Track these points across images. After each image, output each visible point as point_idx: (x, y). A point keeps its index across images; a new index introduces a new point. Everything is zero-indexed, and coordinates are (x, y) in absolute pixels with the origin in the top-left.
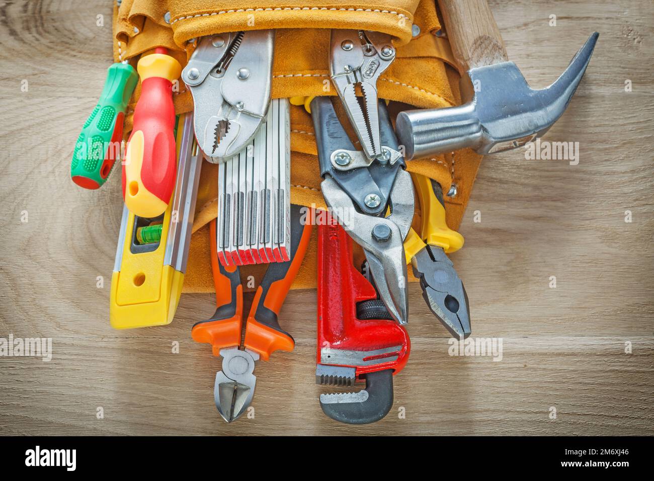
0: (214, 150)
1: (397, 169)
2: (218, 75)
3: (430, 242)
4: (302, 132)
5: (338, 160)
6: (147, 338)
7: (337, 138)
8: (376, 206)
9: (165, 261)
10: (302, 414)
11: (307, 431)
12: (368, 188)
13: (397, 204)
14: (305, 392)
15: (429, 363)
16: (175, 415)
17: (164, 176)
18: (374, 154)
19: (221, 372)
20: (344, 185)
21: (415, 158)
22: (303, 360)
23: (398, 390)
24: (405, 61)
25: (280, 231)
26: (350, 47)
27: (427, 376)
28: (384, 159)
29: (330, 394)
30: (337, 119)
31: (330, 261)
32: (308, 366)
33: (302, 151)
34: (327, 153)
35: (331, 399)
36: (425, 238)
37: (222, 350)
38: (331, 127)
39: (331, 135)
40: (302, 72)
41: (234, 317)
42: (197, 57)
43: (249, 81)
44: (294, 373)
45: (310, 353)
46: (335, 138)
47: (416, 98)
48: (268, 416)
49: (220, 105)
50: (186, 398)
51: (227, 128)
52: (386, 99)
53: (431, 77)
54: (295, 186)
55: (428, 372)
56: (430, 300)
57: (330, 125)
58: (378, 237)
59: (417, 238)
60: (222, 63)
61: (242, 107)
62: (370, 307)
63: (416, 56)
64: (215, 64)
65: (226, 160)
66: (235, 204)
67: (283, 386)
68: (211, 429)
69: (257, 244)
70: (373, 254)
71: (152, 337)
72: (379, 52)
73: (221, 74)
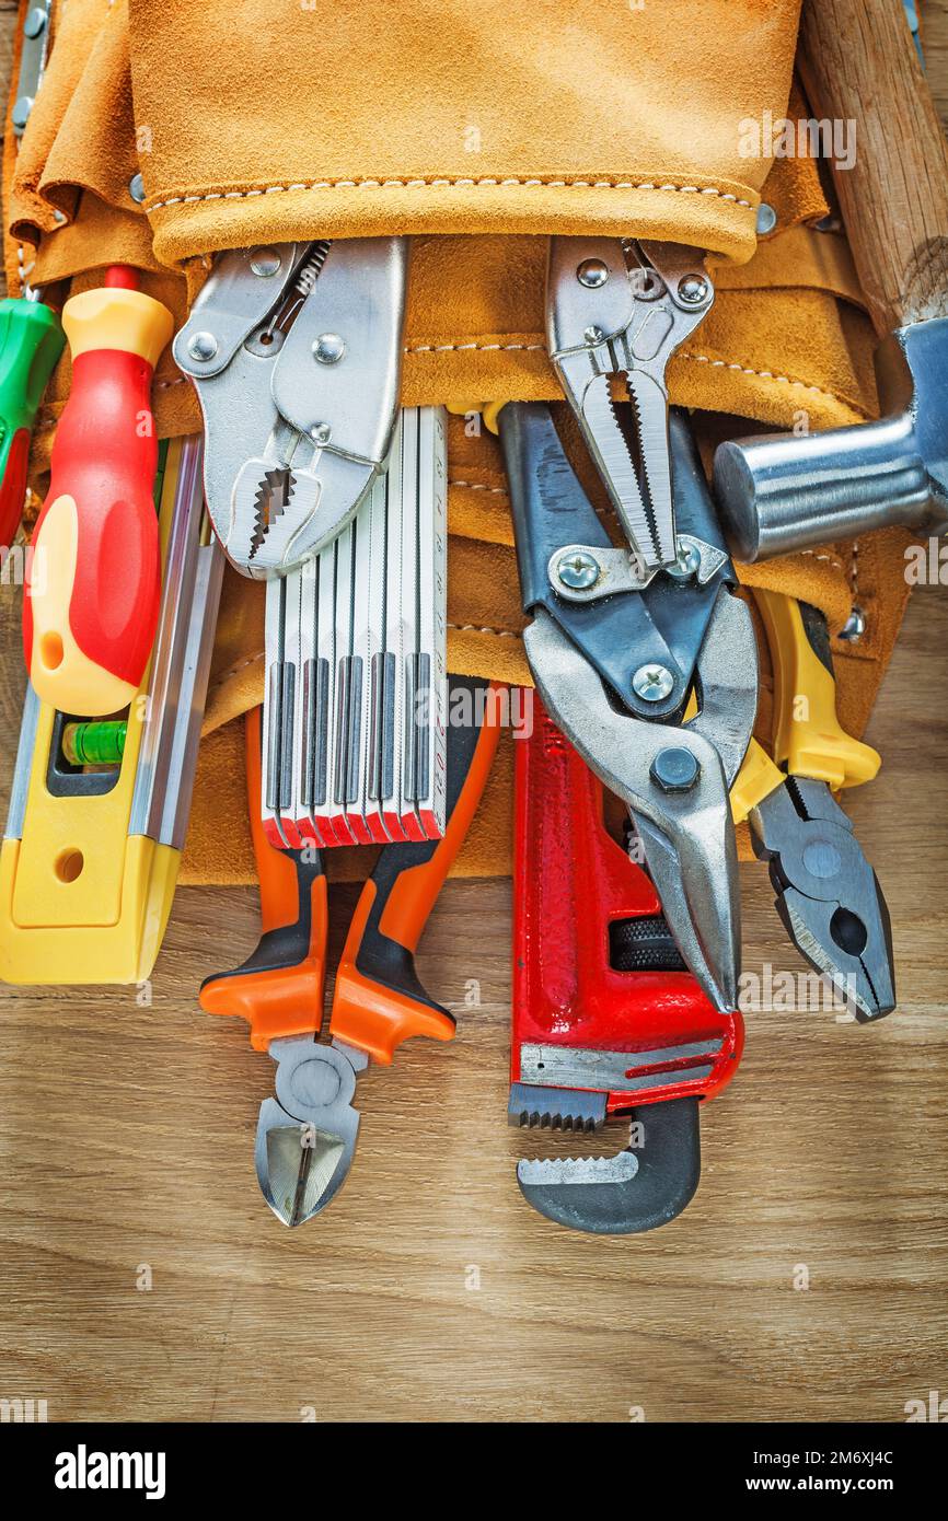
0: (254, 551)
1: (715, 594)
2: (265, 349)
3: (795, 770)
4: (476, 487)
5: (567, 574)
6: (91, 998)
7: (565, 510)
8: (661, 697)
9: (133, 825)
10: (474, 1198)
11: (485, 1240)
12: (641, 650)
13: (716, 687)
14: (481, 1142)
15: (789, 1070)
16: (159, 1198)
17: (127, 618)
18: (657, 562)
19: (271, 1100)
20: (584, 638)
21: (762, 558)
22: (477, 1057)
23: (710, 1138)
24: (737, 297)
25: (420, 767)
26: (598, 278)
27: (783, 1103)
28: (684, 570)
29: (542, 1160)
30: (565, 460)
31: (547, 813)
32: (490, 1075)
33: (474, 535)
34: (541, 550)
35: (542, 1172)
36: (784, 758)
37: (274, 1043)
38: (548, 482)
39: (550, 504)
40: (479, 338)
41: (304, 963)
42: (212, 299)
43: (343, 367)
44: (453, 1092)
45: (495, 1042)
46: (560, 510)
47: (765, 405)
48: (389, 1203)
49: (272, 426)
50: (186, 1155)
51: (287, 492)
52: (689, 406)
53: (803, 342)
54: (459, 628)
55: (788, 1092)
56: (794, 922)
57: (546, 476)
58: (668, 784)
59: (765, 764)
60: (276, 317)
61: (326, 435)
62: (642, 936)
63: (765, 284)
64: (257, 321)
65: (284, 572)
66: (306, 690)
67: (427, 1126)
68: (249, 1235)
69: (360, 801)
70: (652, 821)
71: (102, 996)
72: (673, 288)
73: (274, 346)
